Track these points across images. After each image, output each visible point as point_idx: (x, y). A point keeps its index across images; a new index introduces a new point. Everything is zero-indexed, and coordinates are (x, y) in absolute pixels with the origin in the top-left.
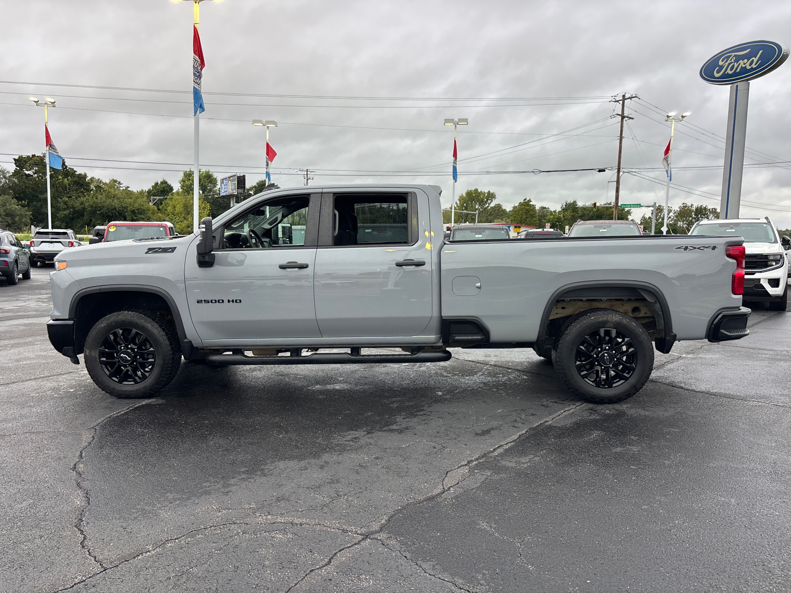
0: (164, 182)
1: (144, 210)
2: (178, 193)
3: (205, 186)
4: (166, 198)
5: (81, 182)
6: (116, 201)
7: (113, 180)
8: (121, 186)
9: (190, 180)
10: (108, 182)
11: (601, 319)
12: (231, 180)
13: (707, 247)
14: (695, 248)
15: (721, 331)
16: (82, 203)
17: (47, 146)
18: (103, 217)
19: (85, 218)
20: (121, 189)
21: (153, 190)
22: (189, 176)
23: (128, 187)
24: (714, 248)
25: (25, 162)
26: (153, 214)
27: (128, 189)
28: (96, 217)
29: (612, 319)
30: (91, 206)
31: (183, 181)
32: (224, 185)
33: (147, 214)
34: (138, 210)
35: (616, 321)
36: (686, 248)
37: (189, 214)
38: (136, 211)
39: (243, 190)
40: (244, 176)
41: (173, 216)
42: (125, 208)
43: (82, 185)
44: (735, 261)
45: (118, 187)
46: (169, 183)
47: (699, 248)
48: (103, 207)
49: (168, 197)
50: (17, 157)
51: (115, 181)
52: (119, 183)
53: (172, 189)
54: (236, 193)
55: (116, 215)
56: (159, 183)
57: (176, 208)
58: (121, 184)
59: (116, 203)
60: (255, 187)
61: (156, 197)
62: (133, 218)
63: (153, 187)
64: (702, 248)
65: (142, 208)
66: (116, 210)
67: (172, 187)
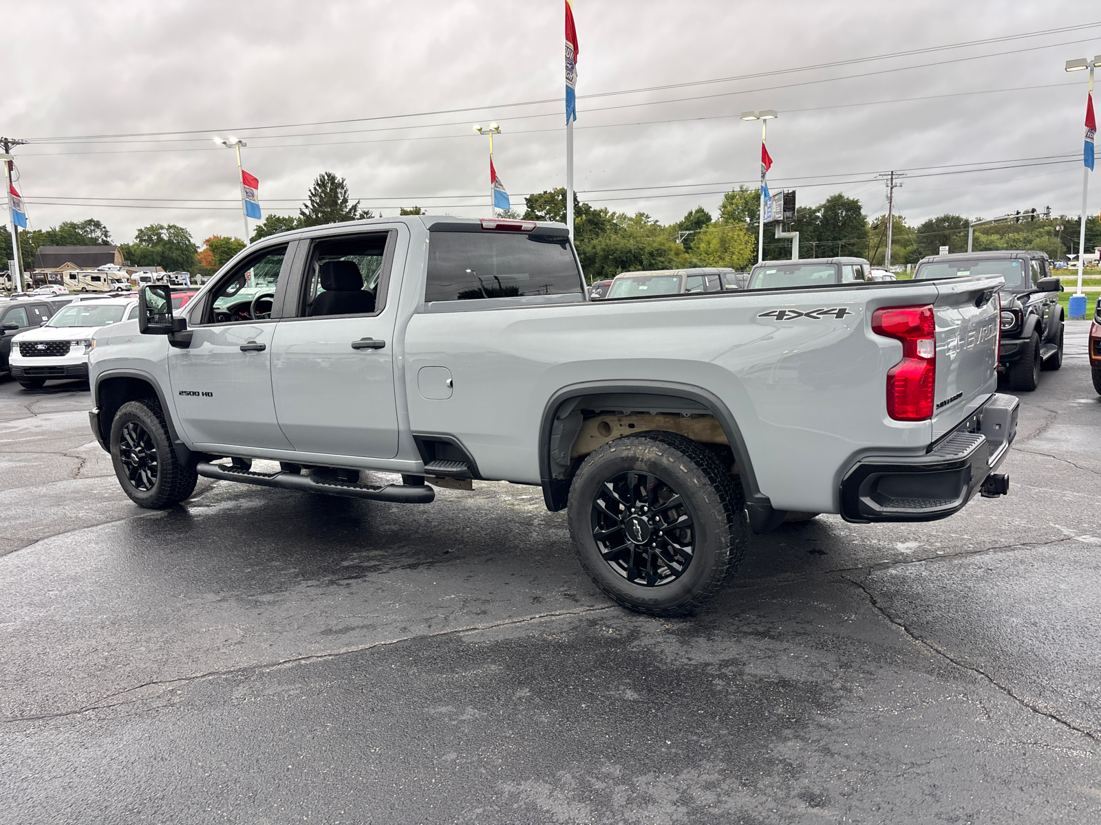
0: (700, 211)
1: (665, 251)
2: (716, 225)
3: (753, 210)
4: (700, 233)
5: (595, 220)
6: (631, 241)
7: (640, 214)
8: (649, 220)
9: (733, 204)
10: (634, 216)
11: (625, 454)
12: (775, 200)
13: (826, 313)
14: (800, 314)
15: (863, 499)
16: (594, 247)
17: (492, 183)
18: (616, 262)
19: (597, 265)
20: (649, 224)
21: (685, 222)
22: (732, 199)
23: (657, 221)
24: (841, 313)
25: (537, 201)
26: (677, 254)
27: (658, 223)
28: (609, 263)
29: (643, 454)
30: (604, 250)
31: (724, 207)
32: (768, 208)
33: (668, 254)
34: (657, 250)
35: (650, 459)
36: (781, 315)
37: (727, 252)
38: (655, 253)
39: (791, 213)
40: (794, 193)
41: (706, 255)
42: (641, 249)
43: (596, 224)
44: (897, 343)
45: (645, 222)
46: (706, 211)
47: (808, 315)
48: (617, 250)
49: (702, 230)
50: (528, 197)
51: (642, 215)
52: (647, 217)
53: (709, 218)
54: (782, 218)
55: (631, 260)
56: (694, 212)
57: (711, 245)
58: (649, 218)
59: (631, 244)
60: (824, 206)
61: (684, 232)
62: (650, 262)
63: (686, 218)
64: (814, 314)
65: (663, 247)
66: (631, 253)
67: (710, 216)
